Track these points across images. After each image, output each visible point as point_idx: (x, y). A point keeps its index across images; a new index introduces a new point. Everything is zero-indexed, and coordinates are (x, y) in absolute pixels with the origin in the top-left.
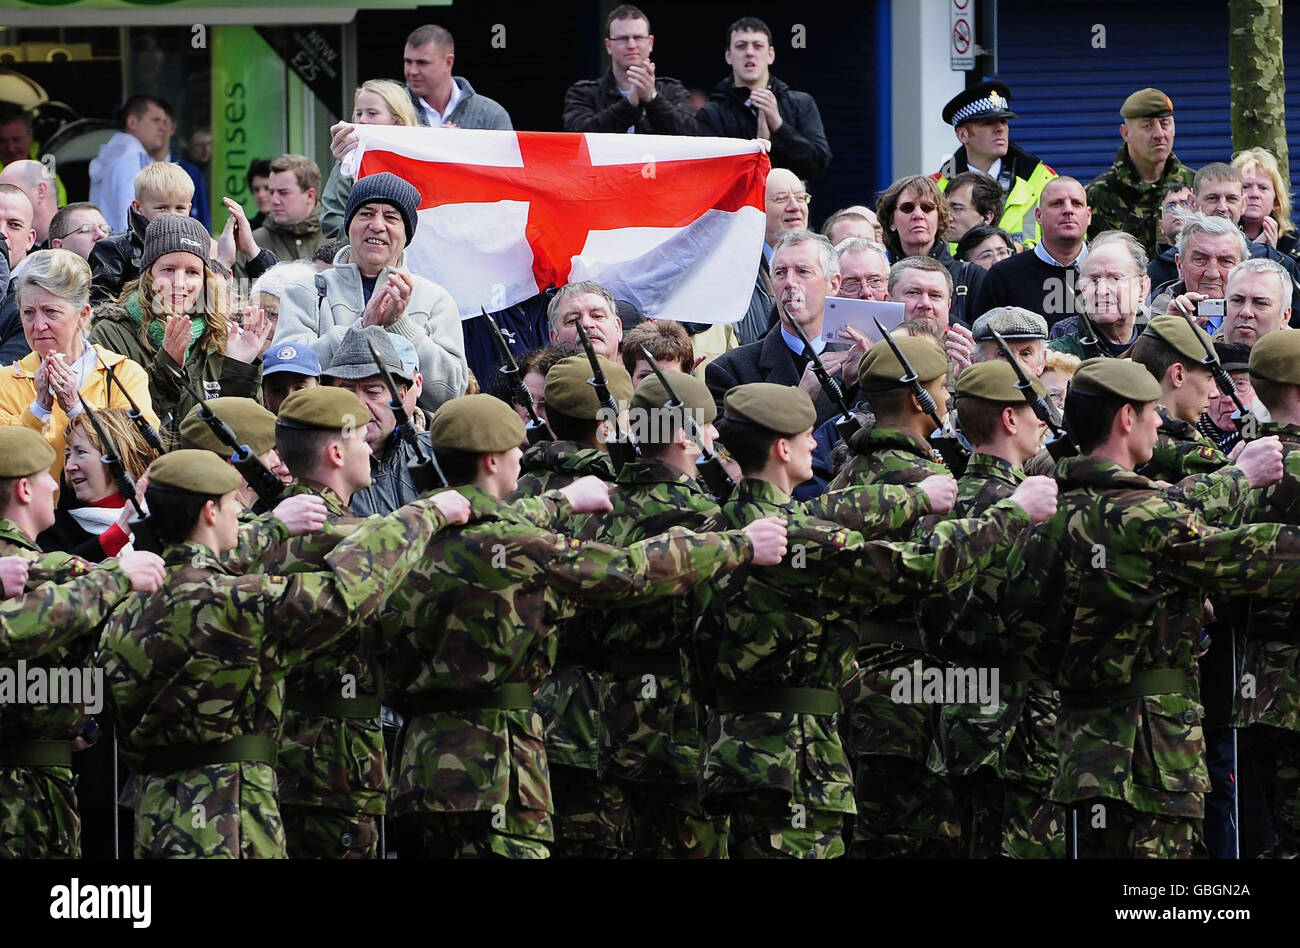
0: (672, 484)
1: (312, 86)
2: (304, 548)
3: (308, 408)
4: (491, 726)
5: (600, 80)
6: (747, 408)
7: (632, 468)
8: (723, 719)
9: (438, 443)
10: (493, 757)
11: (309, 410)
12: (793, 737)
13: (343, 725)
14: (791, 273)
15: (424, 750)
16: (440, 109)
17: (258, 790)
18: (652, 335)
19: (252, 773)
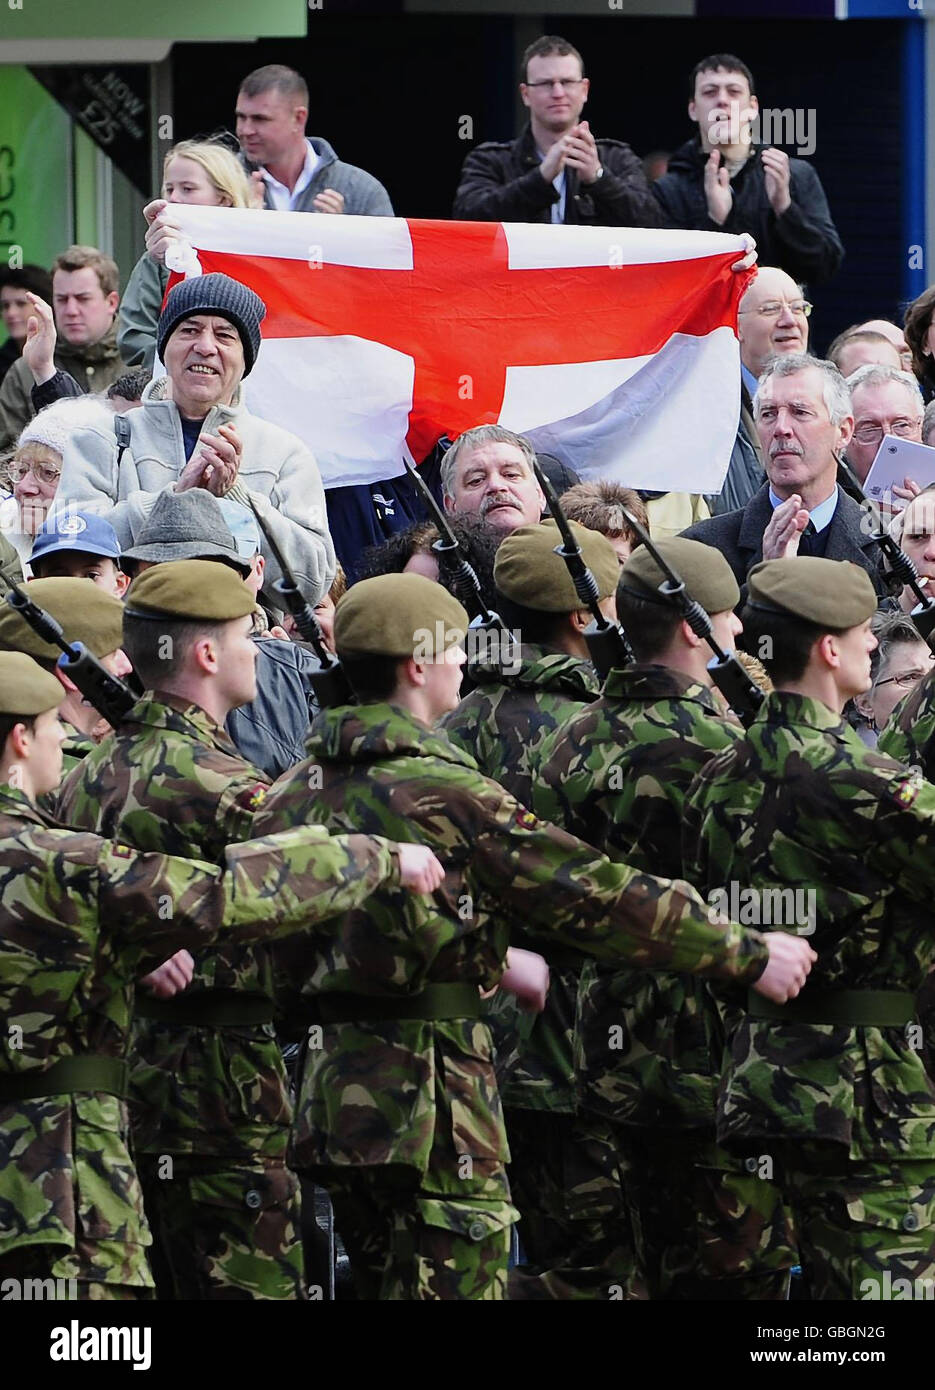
0: (676, 699)
1: (108, 150)
2: (152, 791)
3: (168, 591)
4: (412, 1043)
5: (514, 143)
6: (780, 592)
7: (622, 677)
8: (754, 1029)
9: (341, 642)
10: (413, 1087)
11: (168, 593)
12: (850, 1063)
13: (216, 1037)
14: (783, 414)
15: (325, 1078)
16: (289, 182)
17: (99, 1131)
18: (591, 500)
19: (89, 1108)
